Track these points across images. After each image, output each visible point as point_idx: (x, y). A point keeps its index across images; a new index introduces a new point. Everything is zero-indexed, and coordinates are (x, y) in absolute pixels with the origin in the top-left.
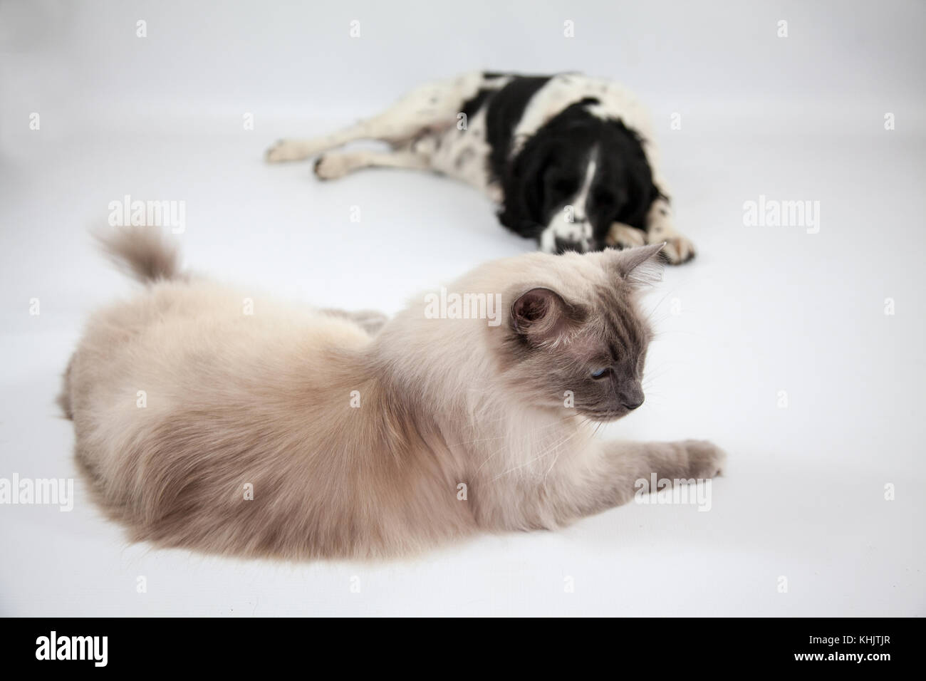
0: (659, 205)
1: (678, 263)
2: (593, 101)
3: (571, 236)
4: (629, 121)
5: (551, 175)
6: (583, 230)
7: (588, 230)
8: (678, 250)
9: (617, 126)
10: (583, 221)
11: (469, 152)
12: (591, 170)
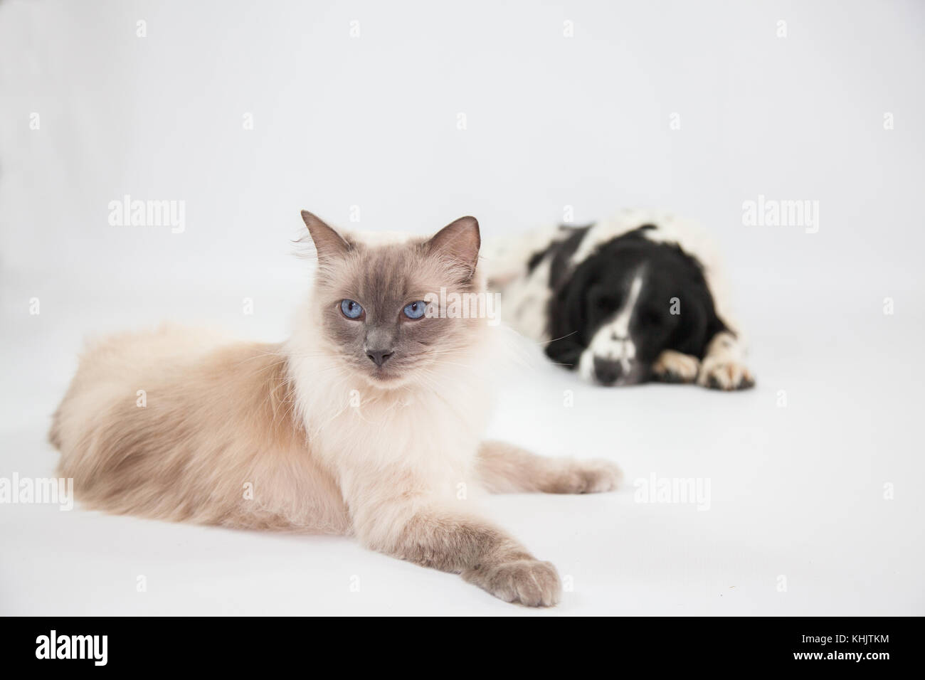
0: (722, 338)
1: (731, 389)
2: (651, 227)
3: (610, 354)
4: (689, 247)
5: (595, 292)
6: (624, 349)
7: (630, 350)
8: (730, 374)
9: (674, 251)
10: (624, 340)
11: (530, 300)
12: (636, 287)
